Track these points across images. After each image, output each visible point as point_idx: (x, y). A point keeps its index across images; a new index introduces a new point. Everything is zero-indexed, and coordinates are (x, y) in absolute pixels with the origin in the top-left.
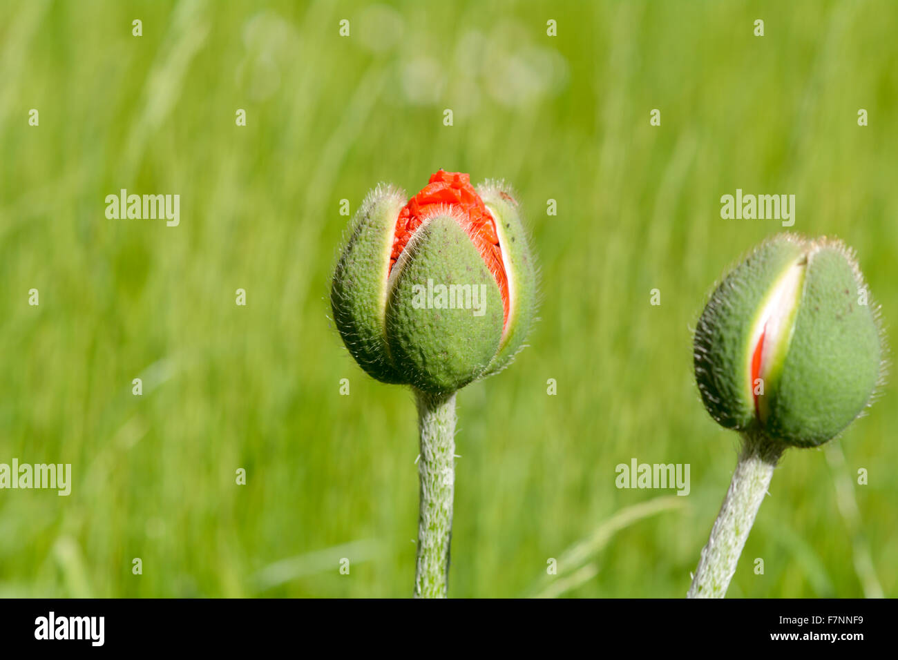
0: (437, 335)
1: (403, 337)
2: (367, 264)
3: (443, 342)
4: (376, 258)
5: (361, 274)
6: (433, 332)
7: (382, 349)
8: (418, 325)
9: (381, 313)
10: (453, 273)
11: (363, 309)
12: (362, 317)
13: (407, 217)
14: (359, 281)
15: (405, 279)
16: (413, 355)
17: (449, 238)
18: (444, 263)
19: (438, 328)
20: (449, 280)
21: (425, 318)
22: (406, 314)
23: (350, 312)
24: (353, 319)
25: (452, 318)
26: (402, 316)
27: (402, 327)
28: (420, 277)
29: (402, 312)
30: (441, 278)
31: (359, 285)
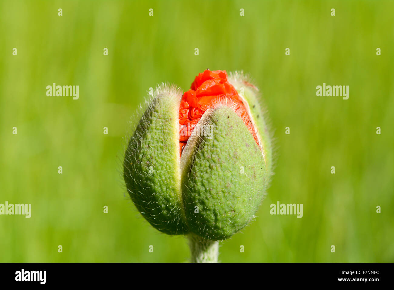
0: (228, 198)
1: (199, 202)
2: (161, 148)
3: (233, 204)
4: (168, 143)
5: (158, 156)
6: (224, 197)
7: (179, 212)
8: (214, 192)
9: (178, 184)
10: (238, 150)
11: (162, 183)
12: (162, 189)
13: (187, 109)
14: (157, 161)
15: (199, 157)
16: (208, 215)
17: (232, 124)
18: (231, 144)
19: (229, 193)
20: (236, 156)
21: (219, 186)
22: (203, 185)
23: (151, 186)
24: (155, 191)
25: (239, 185)
26: (199, 187)
27: (199, 195)
28: (213, 156)
29: (199, 183)
30: (229, 155)
31: (158, 165)
